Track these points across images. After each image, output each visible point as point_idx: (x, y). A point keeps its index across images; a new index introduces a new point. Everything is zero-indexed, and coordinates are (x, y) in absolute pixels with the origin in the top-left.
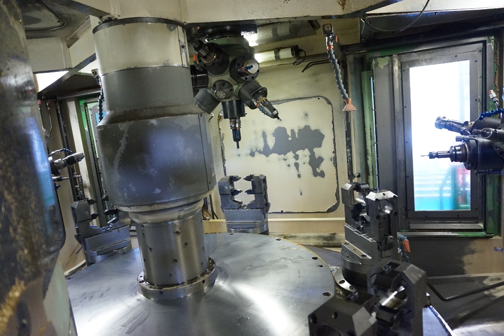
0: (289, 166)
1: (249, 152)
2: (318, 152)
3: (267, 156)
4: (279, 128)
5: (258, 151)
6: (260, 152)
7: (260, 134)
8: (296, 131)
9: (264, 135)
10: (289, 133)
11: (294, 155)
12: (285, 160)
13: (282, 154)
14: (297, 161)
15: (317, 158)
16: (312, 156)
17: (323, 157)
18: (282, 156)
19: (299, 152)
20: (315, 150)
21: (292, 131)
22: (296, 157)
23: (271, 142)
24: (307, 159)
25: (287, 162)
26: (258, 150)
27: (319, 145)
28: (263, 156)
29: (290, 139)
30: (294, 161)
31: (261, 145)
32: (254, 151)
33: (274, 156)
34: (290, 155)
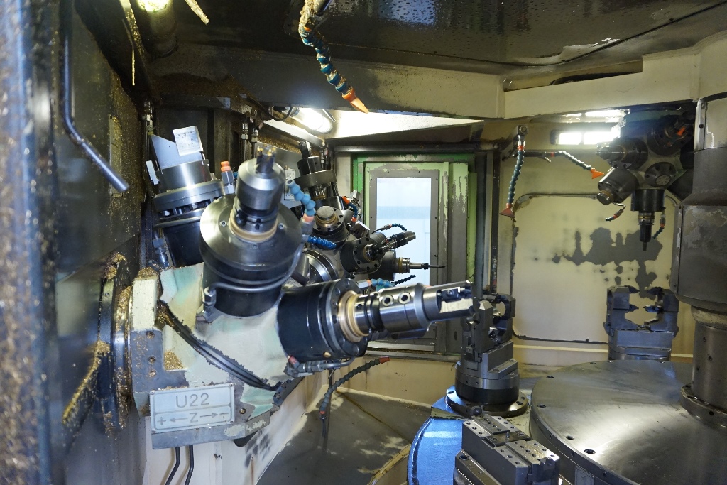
0: (607, 280)
1: (552, 256)
2: (650, 266)
3: (578, 264)
4: (600, 229)
5: (565, 257)
6: (568, 258)
7: (572, 233)
8: (624, 236)
9: (578, 236)
10: (614, 237)
11: (616, 266)
12: (602, 272)
13: (599, 264)
14: (619, 275)
15: (648, 272)
16: (642, 270)
17: (657, 273)
18: (599, 266)
19: (624, 264)
20: (647, 263)
21: (619, 235)
22: (619, 270)
23: (586, 246)
24: (634, 274)
25: (605, 275)
26: (566, 255)
27: (654, 258)
28: (572, 264)
29: (614, 245)
30: (615, 274)
31: (571, 248)
32: (559, 255)
33: (588, 266)
34: (611, 266)
